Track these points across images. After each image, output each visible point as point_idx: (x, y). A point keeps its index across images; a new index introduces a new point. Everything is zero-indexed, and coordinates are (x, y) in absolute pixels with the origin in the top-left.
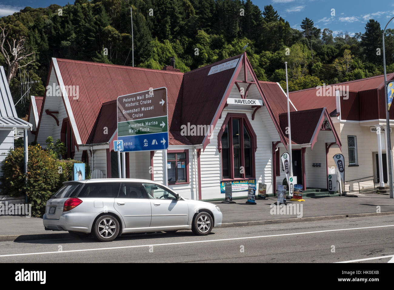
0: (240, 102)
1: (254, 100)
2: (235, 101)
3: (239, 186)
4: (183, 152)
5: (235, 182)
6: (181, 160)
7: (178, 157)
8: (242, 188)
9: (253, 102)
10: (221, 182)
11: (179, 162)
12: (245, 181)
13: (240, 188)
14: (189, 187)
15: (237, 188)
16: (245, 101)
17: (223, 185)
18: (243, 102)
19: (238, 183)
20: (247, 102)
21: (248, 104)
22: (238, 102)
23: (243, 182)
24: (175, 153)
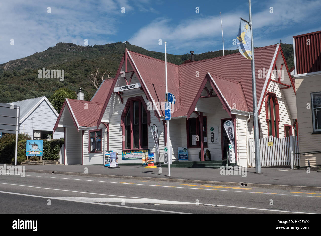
0: (123, 89)
1: (134, 84)
2: (120, 89)
3: (135, 155)
4: (99, 130)
5: (132, 152)
6: (98, 136)
7: (96, 134)
8: (138, 156)
9: (133, 86)
10: (123, 152)
11: (97, 138)
12: (140, 151)
13: (136, 157)
14: (103, 154)
15: (134, 157)
16: (127, 87)
17: (123, 154)
18: (126, 88)
19: (134, 153)
20: (128, 88)
21: (129, 89)
22: (122, 89)
23: (139, 151)
24: (95, 132)
